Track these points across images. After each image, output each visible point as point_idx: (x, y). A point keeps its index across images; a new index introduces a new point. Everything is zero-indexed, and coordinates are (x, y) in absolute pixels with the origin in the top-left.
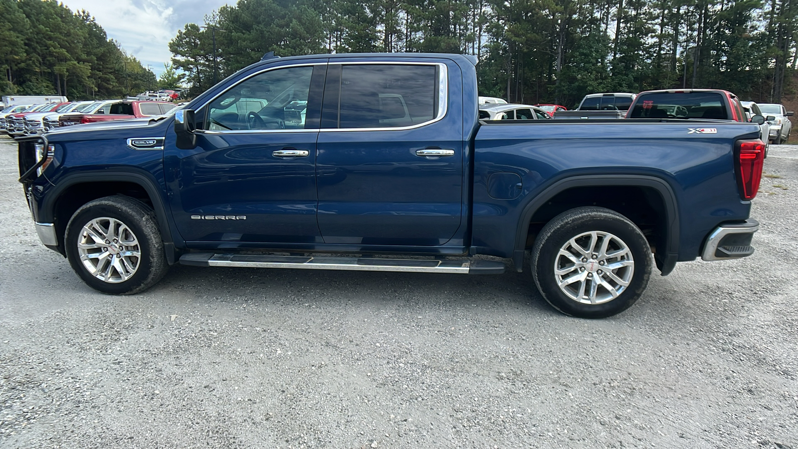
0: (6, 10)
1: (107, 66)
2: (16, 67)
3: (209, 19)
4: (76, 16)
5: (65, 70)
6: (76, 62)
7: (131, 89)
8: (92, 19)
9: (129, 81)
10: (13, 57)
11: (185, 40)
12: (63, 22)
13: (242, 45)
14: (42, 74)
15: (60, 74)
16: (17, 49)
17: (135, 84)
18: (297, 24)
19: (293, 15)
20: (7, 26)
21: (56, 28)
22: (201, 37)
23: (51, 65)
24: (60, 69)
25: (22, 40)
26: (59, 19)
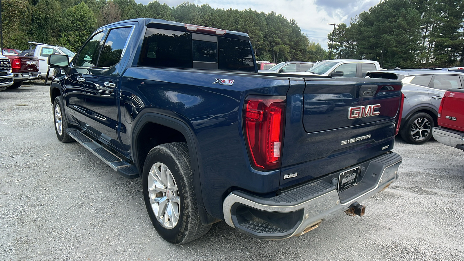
0: (259, 21)
1: (298, 47)
2: (258, 48)
3: (353, 20)
4: (289, 22)
5: (278, 49)
6: (283, 45)
7: (309, 59)
8: (296, 24)
9: (308, 56)
10: (258, 43)
11: (337, 33)
12: (282, 25)
13: (366, 34)
14: (269, 51)
15: (276, 51)
16: (260, 39)
17: (310, 57)
18: (402, 20)
19: (401, 15)
20: (258, 29)
21: (278, 29)
22: (347, 30)
23: (272, 47)
24: (276, 48)
25: (263, 35)
26: (281, 24)
